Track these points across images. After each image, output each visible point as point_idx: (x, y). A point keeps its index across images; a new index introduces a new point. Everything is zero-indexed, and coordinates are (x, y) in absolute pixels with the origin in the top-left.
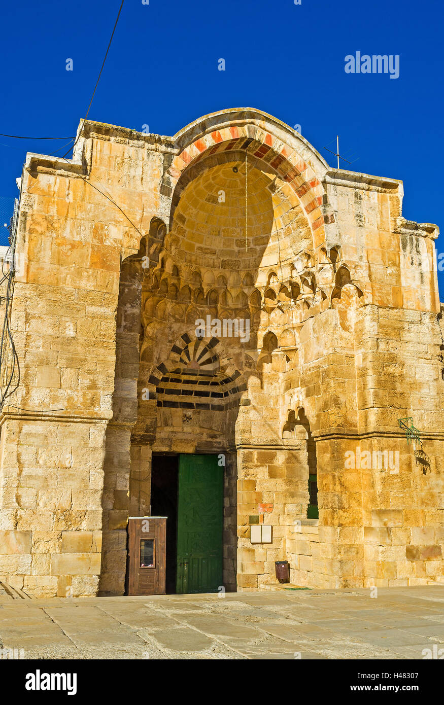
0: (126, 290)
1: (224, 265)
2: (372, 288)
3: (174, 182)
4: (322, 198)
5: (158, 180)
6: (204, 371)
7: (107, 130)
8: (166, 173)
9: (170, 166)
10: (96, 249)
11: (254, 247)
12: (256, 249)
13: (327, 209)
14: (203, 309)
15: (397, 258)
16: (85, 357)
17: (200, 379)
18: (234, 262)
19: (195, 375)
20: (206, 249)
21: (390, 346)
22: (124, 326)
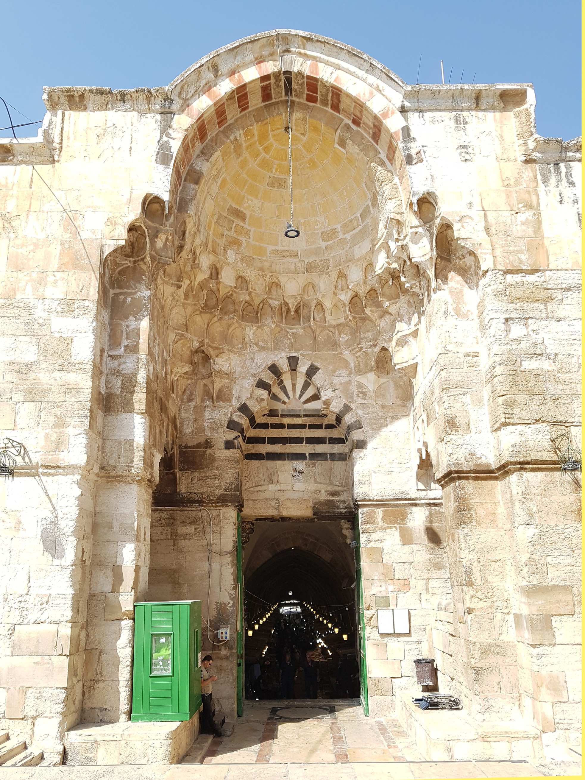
0: (129, 299)
1: (309, 268)
2: (492, 246)
3: (175, 146)
4: (401, 132)
5: (154, 148)
6: (309, 410)
7: (81, 95)
8: (164, 136)
9: (170, 126)
10: (67, 246)
11: (344, 237)
12: (346, 239)
13: (412, 145)
14: (295, 330)
15: (534, 197)
16: (49, 386)
17: (308, 421)
18: (322, 262)
19: (298, 416)
20: (283, 251)
21: (530, 329)
22: (126, 346)
